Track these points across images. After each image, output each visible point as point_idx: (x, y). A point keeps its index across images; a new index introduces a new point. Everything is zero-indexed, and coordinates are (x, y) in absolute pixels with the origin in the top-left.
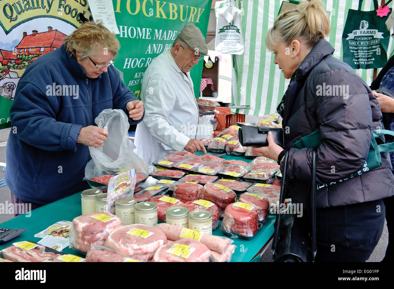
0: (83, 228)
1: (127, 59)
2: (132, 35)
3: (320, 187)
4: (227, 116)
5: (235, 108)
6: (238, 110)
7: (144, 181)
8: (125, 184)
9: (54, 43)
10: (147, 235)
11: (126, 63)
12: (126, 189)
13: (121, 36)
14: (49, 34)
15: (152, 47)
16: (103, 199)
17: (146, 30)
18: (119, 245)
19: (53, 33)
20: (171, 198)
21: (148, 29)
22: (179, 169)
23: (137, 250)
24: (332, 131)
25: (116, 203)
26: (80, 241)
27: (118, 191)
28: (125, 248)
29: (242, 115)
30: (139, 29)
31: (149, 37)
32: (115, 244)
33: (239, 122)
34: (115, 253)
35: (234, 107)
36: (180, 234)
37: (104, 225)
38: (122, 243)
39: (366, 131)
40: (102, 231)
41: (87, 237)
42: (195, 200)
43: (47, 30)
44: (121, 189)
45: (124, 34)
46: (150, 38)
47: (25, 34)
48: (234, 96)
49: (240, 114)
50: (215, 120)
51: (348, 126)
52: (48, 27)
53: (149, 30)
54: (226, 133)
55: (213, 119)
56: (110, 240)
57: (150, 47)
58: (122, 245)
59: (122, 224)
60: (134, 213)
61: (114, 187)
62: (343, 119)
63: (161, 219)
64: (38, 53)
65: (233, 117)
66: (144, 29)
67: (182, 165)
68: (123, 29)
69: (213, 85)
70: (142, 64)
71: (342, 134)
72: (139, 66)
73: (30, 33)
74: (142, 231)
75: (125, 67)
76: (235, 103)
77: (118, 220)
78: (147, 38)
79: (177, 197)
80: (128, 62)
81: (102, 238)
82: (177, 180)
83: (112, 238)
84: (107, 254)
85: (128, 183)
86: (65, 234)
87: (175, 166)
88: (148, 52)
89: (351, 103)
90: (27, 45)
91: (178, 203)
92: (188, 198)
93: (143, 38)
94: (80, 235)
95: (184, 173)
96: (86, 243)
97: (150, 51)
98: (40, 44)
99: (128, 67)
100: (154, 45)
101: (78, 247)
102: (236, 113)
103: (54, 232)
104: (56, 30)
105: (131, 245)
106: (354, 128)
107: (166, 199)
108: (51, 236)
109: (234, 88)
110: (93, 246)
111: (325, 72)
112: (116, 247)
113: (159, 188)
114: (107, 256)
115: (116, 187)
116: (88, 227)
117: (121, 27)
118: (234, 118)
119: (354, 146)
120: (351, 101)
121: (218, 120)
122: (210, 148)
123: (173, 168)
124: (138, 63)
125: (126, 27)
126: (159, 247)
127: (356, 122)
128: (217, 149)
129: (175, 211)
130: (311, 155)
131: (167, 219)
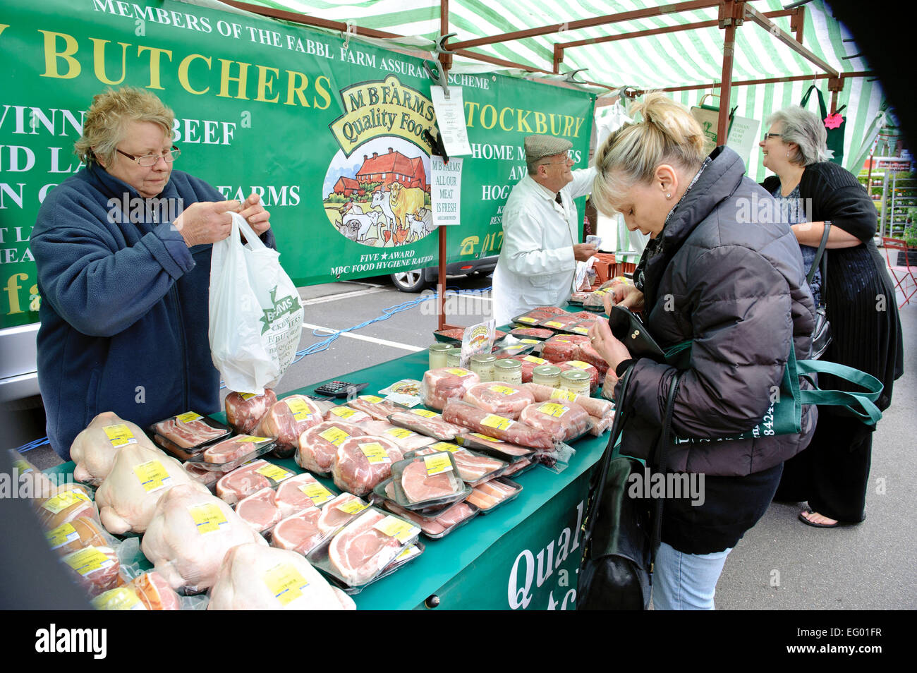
0: (437, 382)
1: (484, 187)
2: (488, 155)
3: (681, 441)
4: (610, 266)
5: (621, 255)
6: (625, 257)
7: (502, 339)
8: (482, 338)
9: (395, 169)
10: (511, 392)
11: (484, 192)
12: (483, 344)
13: (474, 157)
14: (389, 157)
15: (516, 170)
16: (456, 355)
17: (505, 149)
18: (480, 400)
19: (394, 155)
20: (537, 358)
21: (508, 147)
22: (547, 328)
23: (500, 407)
24: (708, 359)
25: (472, 359)
26: (433, 396)
27: (475, 345)
28: (487, 404)
29: (631, 264)
30: (496, 147)
31: (510, 157)
32: (476, 399)
33: (627, 272)
34: (475, 408)
35: (619, 252)
36: (550, 395)
37: (461, 379)
38: (483, 399)
39: (771, 370)
40: (458, 387)
41: (442, 392)
42: (567, 360)
43: (387, 152)
44: (477, 343)
45: (477, 153)
46: (512, 159)
47: (366, 156)
48: (621, 239)
49: (628, 264)
50: (594, 271)
51: (735, 359)
52: (389, 149)
53: (510, 148)
54: (608, 286)
55: (590, 270)
56: (469, 394)
57: (513, 170)
58: (483, 401)
59: (481, 381)
60: (493, 372)
61: (469, 339)
62: (728, 343)
63: (526, 379)
64: (380, 181)
65: (618, 267)
66: (503, 147)
67: (550, 324)
68: (477, 148)
69: (590, 226)
70: (507, 194)
71: (721, 370)
72: (502, 197)
73: (370, 156)
74: (506, 388)
75: (484, 198)
76: (622, 248)
77: (476, 375)
78: (508, 158)
79: (544, 358)
80: (487, 190)
81: (459, 394)
82: (544, 340)
83: (471, 392)
84: (466, 408)
85: (486, 337)
86: (412, 392)
87: (540, 324)
88: (512, 177)
89: (750, 316)
90: (368, 171)
91: (546, 363)
92: (558, 359)
93: (503, 158)
94: (434, 390)
95: (553, 333)
96: (440, 398)
97: (514, 175)
98: (380, 169)
99: (489, 198)
100: (520, 168)
101: (431, 403)
102: (622, 262)
103: (399, 390)
104: (397, 152)
105: (494, 401)
106: (747, 363)
107: (530, 359)
108: (397, 394)
109: (620, 227)
110: (449, 401)
111: (709, 249)
112: (476, 402)
113: (522, 347)
114: (467, 410)
115: (472, 340)
116: (443, 380)
117: (474, 145)
118: (620, 269)
119: (741, 397)
120: (750, 310)
121: (597, 271)
122: (587, 304)
123: (538, 327)
124: (501, 192)
125: (479, 145)
126: (526, 405)
127: (753, 353)
128: (596, 307)
129: (544, 370)
130: (668, 382)
131: (534, 378)
